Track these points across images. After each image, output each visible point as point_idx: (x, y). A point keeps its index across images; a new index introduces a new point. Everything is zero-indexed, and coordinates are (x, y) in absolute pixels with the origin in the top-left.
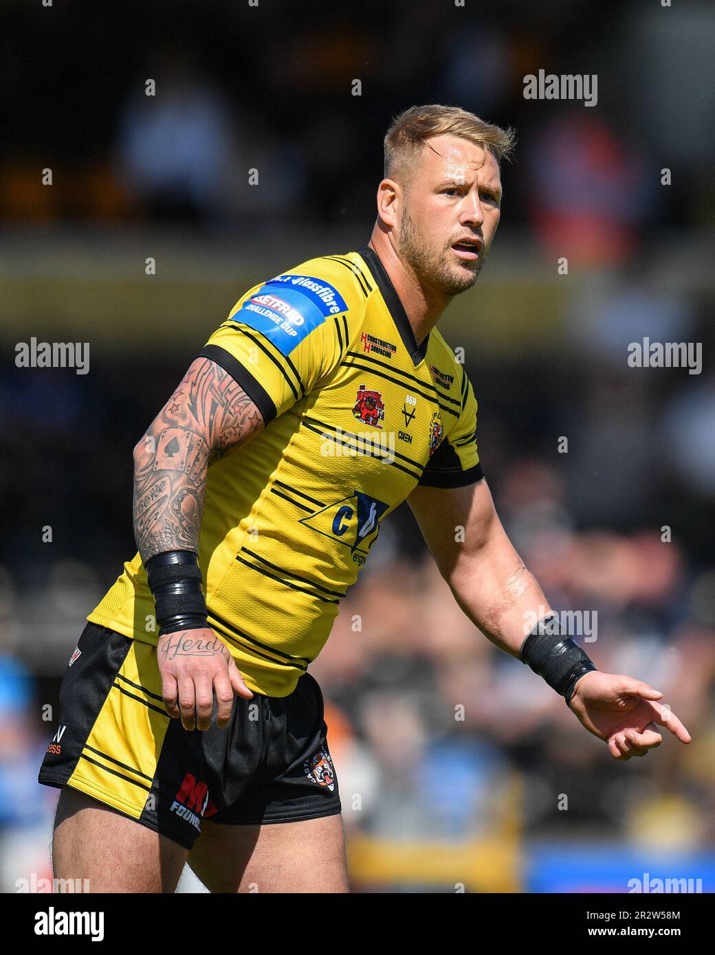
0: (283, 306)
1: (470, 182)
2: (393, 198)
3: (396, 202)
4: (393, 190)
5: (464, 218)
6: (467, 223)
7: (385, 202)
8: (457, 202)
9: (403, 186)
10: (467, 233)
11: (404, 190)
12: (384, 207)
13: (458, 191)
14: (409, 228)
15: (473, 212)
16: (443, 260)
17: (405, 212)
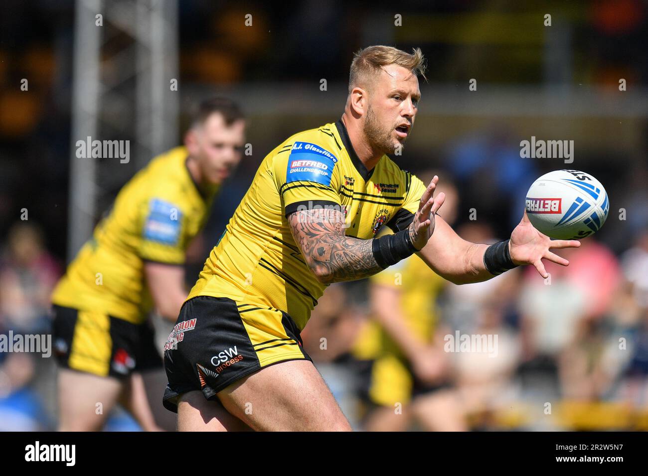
0: (313, 163)
1: (407, 92)
2: (360, 98)
3: (363, 101)
4: (361, 93)
5: (404, 113)
6: (406, 116)
7: (356, 100)
8: (400, 104)
9: (368, 92)
10: (404, 121)
11: (369, 94)
12: (355, 103)
13: (400, 96)
14: (371, 117)
15: (409, 110)
16: (389, 137)
17: (370, 107)
